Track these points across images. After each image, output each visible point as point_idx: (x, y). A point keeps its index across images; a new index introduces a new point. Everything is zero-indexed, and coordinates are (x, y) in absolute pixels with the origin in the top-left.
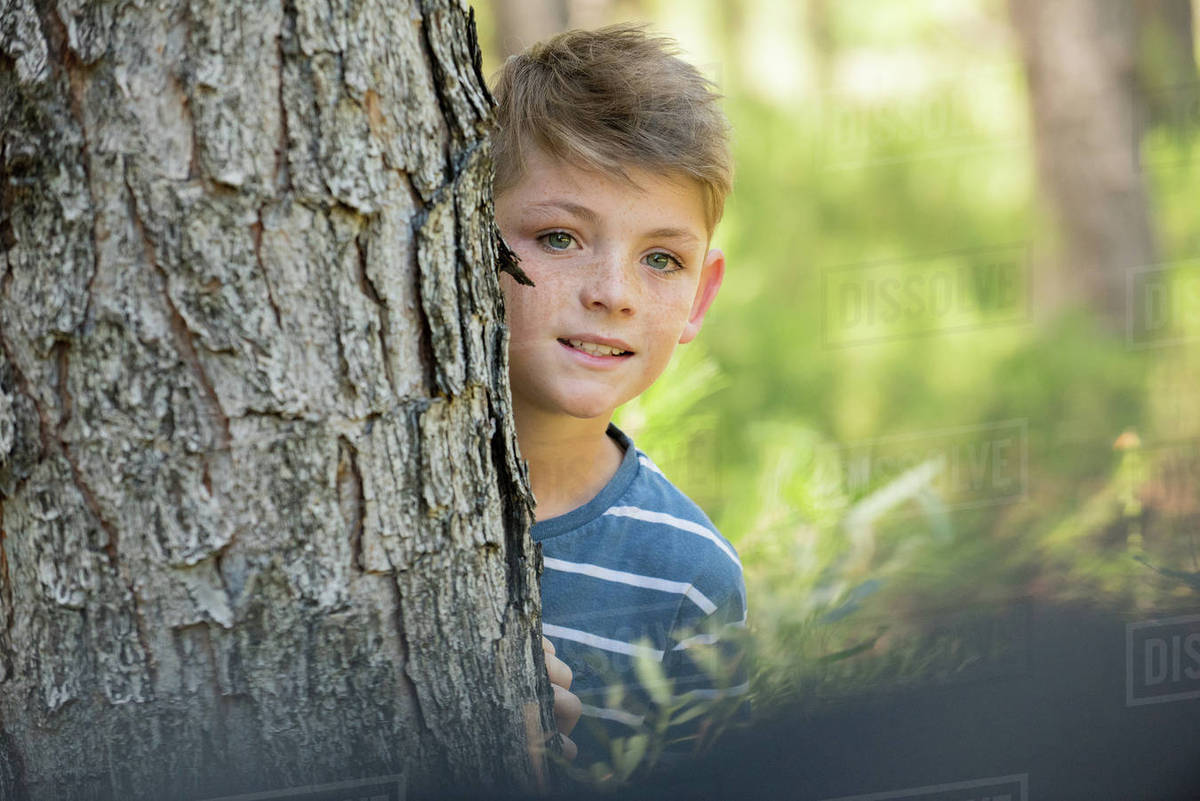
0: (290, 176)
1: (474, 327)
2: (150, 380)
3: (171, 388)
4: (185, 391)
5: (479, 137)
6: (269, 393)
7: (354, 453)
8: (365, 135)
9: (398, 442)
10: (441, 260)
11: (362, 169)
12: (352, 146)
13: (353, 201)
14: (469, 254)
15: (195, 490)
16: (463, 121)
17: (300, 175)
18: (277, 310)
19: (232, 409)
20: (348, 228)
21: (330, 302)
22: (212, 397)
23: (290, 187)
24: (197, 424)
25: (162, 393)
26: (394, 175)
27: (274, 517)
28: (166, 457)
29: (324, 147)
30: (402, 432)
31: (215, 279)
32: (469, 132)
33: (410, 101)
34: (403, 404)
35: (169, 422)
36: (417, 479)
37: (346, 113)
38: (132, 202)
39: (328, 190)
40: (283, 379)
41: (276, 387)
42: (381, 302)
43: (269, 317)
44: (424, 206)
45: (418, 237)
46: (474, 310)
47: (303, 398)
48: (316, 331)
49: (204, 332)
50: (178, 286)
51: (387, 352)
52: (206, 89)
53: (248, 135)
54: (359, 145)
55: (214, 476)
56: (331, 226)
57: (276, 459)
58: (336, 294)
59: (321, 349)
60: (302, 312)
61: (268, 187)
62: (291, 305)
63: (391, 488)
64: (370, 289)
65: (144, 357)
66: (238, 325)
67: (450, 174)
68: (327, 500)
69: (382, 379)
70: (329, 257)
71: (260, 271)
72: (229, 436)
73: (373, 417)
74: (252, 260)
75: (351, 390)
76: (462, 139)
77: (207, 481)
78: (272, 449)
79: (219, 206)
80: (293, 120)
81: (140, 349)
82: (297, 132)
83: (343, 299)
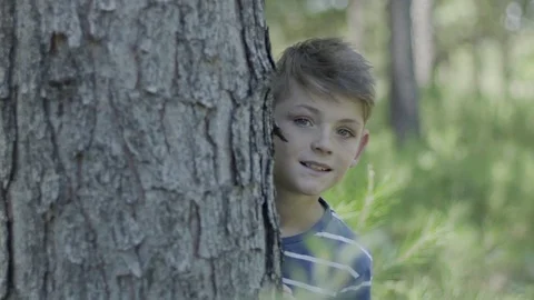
0: (177, 90)
1: (256, 158)
2: (113, 172)
3: (122, 176)
4: (128, 178)
5: (264, 78)
6: (161, 180)
7: (197, 208)
8: (211, 74)
9: (218, 204)
10: (242, 128)
11: (209, 88)
12: (205, 79)
13: (204, 102)
14: (255, 127)
15: (128, 219)
16: (257, 72)
17: (182, 90)
18: (168, 146)
19: (147, 186)
20: (202, 113)
21: (192, 144)
22: (139, 181)
23: (177, 95)
24: (131, 192)
25: (118, 178)
26: (224, 92)
27: (161, 232)
28: (117, 205)
29: (193, 78)
30: (220, 200)
31: (142, 132)
32: (260, 76)
33: (234, 62)
34: (221, 188)
35: (120, 190)
36: (225, 220)
37: (203, 65)
38: (111, 97)
39: (193, 97)
40: (168, 174)
41: (165, 178)
42: (215, 146)
43: (164, 149)
44: (236, 105)
45: (232, 119)
46: (256, 151)
47: (177, 183)
48: (184, 155)
49: (137, 153)
50: (127, 133)
51: (216, 166)
52: (144, 52)
53: (161, 73)
54: (208, 78)
55: (138, 214)
56: (194, 112)
57: (163, 208)
58: (194, 140)
59: (186, 163)
60: (179, 147)
61: (168, 94)
62: (175, 144)
63: (213, 223)
64: (210, 139)
65: (111, 163)
66: (151, 151)
67: (250, 93)
68: (184, 227)
69: (212, 176)
70: (193, 125)
71: (162, 129)
72: (144, 197)
73: (207, 193)
74: (159, 124)
75: (198, 181)
76: (256, 79)
77: (134, 216)
78: (162, 203)
79: (146, 101)
80: (180, 67)
81: (110, 159)
82: (182, 72)
83: (197, 143)
